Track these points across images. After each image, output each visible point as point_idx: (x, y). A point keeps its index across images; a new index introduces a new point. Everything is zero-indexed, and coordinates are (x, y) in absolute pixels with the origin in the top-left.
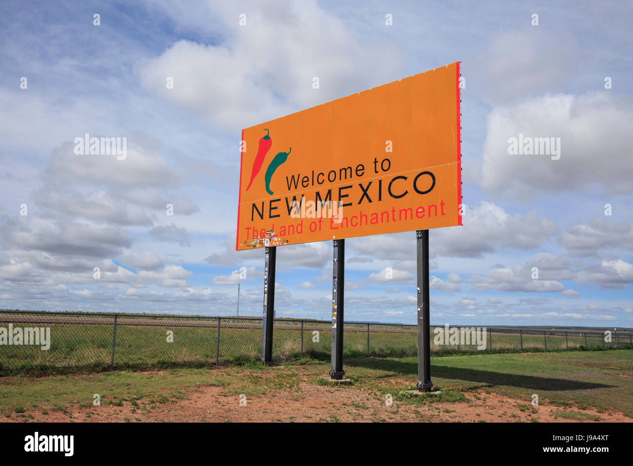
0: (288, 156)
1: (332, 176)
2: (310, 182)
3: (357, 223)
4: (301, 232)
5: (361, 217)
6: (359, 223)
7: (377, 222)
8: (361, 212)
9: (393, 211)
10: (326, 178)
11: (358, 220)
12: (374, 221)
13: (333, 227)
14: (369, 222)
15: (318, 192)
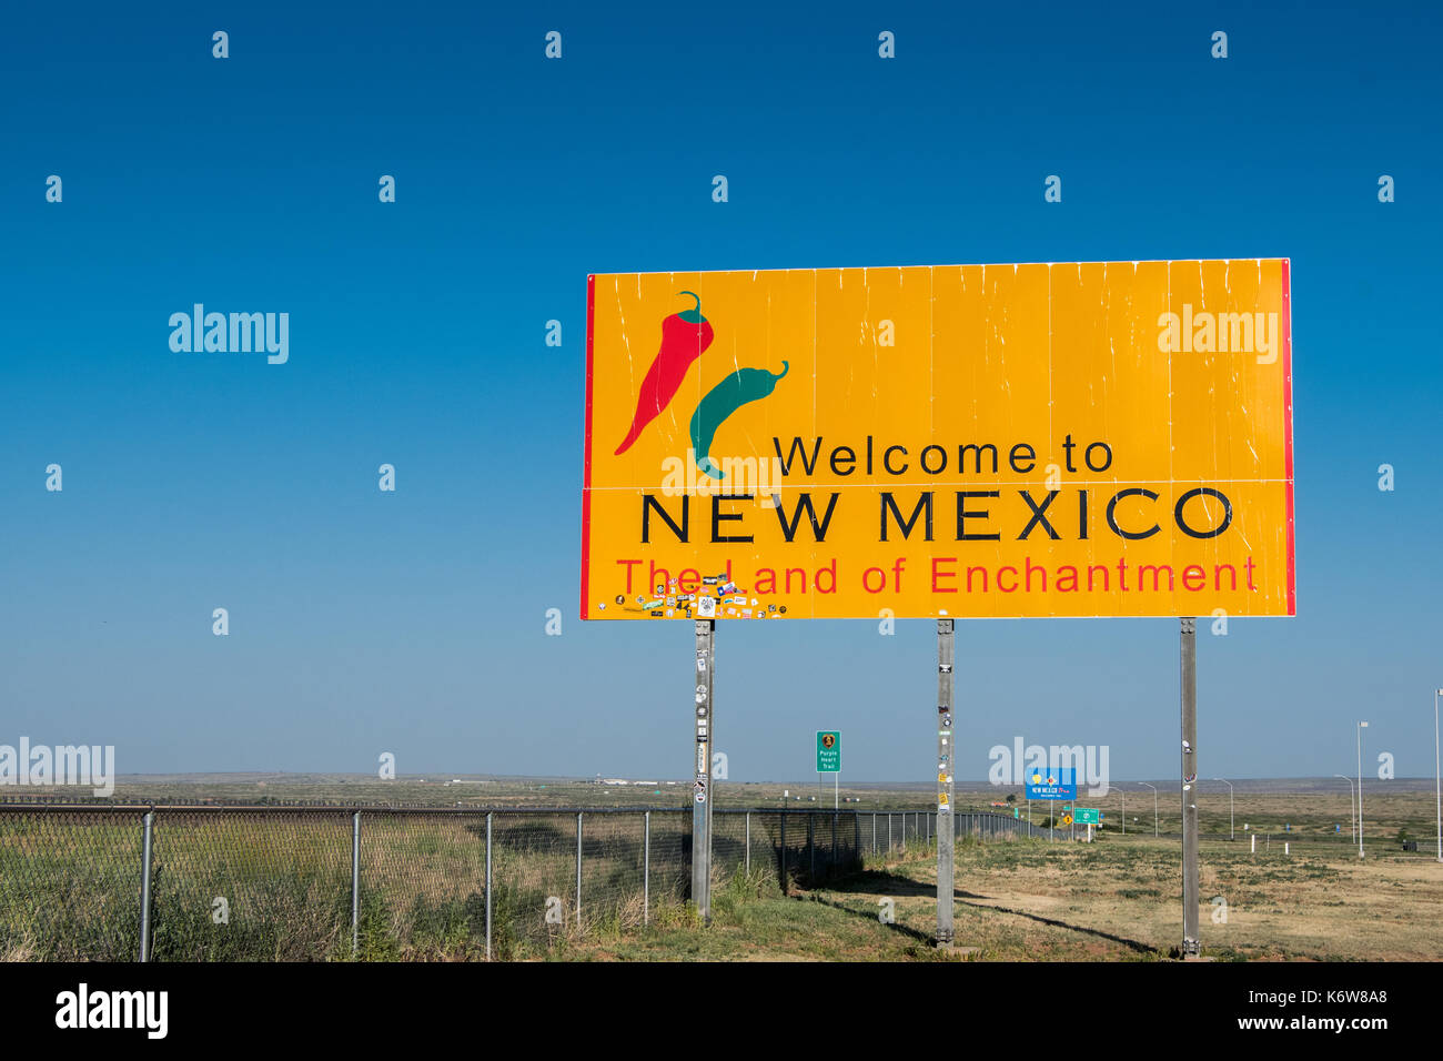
0: (778, 382)
1: (934, 459)
2: (861, 462)
3: (1016, 585)
4: (833, 589)
5: (1029, 571)
6: (1022, 586)
7: (1075, 587)
8: (1028, 560)
9: (1122, 567)
10: (913, 460)
11: (1021, 578)
12: (1066, 584)
13: (938, 587)
14: (1051, 583)
15: (890, 494)
